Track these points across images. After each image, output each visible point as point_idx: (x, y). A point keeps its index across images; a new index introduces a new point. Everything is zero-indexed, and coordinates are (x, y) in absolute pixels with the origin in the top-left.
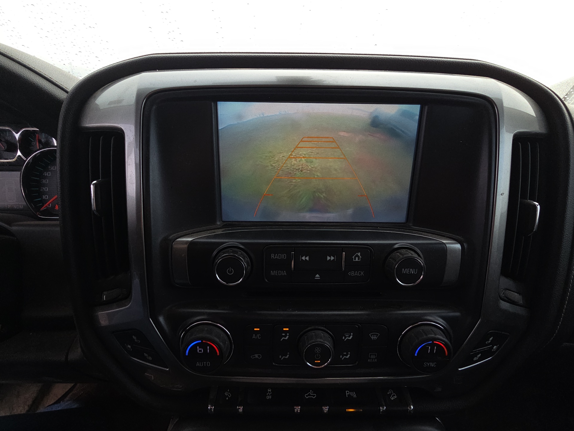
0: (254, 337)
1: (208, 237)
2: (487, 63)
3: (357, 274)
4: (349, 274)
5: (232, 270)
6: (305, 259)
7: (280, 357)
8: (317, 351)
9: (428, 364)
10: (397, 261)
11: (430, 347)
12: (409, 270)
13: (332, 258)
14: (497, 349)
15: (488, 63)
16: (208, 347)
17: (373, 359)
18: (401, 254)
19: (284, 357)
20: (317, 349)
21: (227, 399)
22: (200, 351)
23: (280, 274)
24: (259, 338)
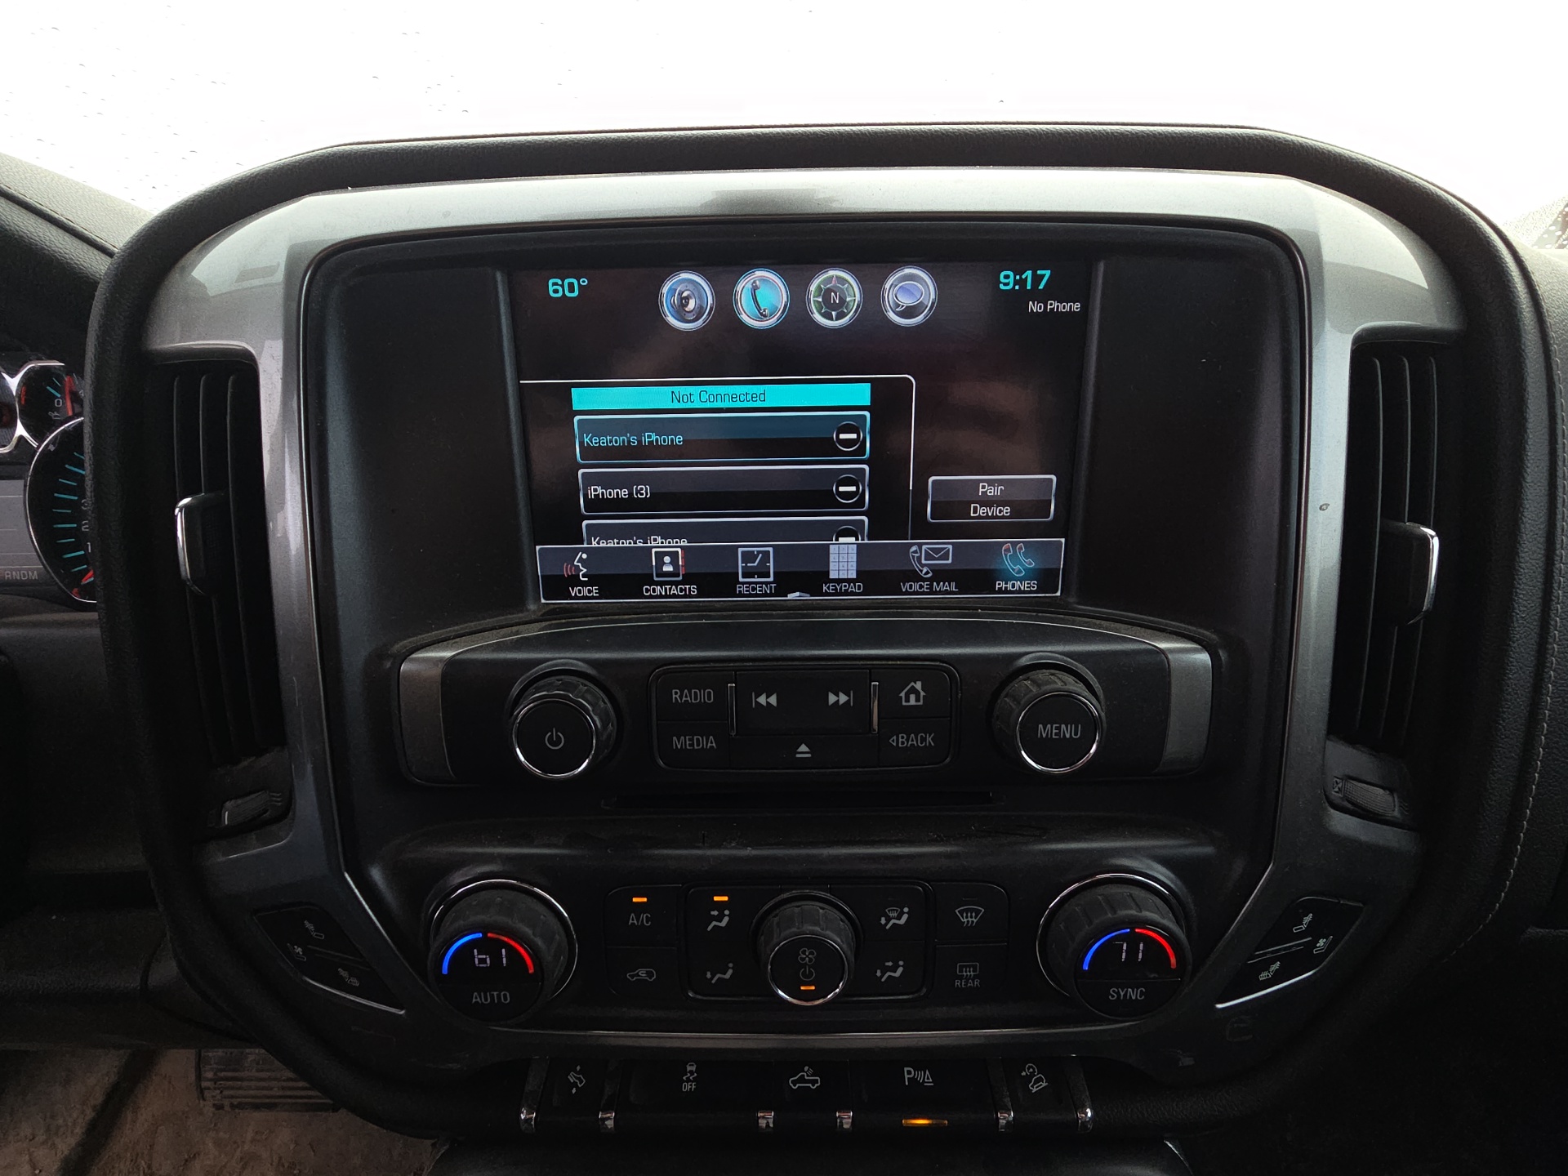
0: (632, 920)
1: (498, 647)
2: (1280, 135)
3: (915, 743)
4: (893, 741)
5: (558, 737)
6: (767, 703)
7: (709, 975)
8: (803, 959)
9: (1122, 994)
10: (1022, 702)
11: (1125, 945)
12: (1058, 728)
13: (843, 698)
14: (1330, 948)
15: (1284, 136)
16: (503, 951)
17: (967, 979)
18: (1034, 682)
19: (718, 976)
20: (804, 953)
21: (574, 1091)
22: (482, 961)
23: (698, 745)
24: (647, 923)
